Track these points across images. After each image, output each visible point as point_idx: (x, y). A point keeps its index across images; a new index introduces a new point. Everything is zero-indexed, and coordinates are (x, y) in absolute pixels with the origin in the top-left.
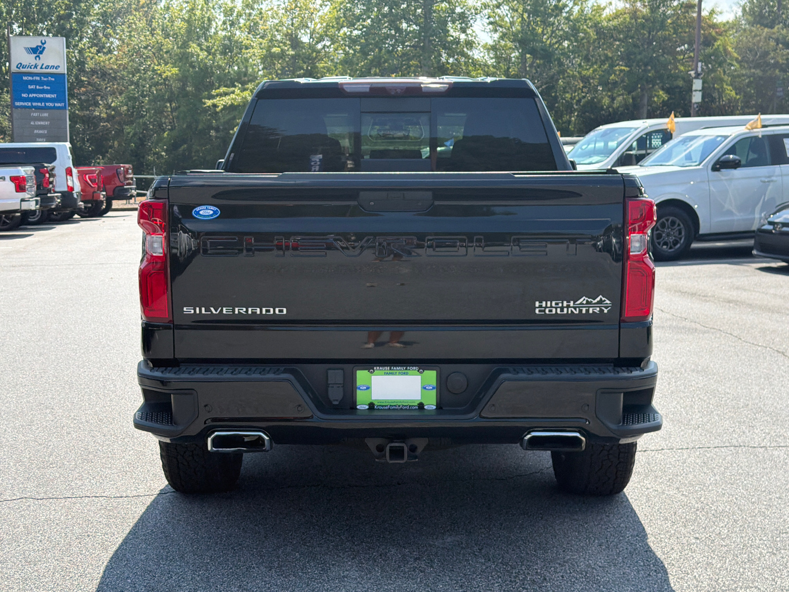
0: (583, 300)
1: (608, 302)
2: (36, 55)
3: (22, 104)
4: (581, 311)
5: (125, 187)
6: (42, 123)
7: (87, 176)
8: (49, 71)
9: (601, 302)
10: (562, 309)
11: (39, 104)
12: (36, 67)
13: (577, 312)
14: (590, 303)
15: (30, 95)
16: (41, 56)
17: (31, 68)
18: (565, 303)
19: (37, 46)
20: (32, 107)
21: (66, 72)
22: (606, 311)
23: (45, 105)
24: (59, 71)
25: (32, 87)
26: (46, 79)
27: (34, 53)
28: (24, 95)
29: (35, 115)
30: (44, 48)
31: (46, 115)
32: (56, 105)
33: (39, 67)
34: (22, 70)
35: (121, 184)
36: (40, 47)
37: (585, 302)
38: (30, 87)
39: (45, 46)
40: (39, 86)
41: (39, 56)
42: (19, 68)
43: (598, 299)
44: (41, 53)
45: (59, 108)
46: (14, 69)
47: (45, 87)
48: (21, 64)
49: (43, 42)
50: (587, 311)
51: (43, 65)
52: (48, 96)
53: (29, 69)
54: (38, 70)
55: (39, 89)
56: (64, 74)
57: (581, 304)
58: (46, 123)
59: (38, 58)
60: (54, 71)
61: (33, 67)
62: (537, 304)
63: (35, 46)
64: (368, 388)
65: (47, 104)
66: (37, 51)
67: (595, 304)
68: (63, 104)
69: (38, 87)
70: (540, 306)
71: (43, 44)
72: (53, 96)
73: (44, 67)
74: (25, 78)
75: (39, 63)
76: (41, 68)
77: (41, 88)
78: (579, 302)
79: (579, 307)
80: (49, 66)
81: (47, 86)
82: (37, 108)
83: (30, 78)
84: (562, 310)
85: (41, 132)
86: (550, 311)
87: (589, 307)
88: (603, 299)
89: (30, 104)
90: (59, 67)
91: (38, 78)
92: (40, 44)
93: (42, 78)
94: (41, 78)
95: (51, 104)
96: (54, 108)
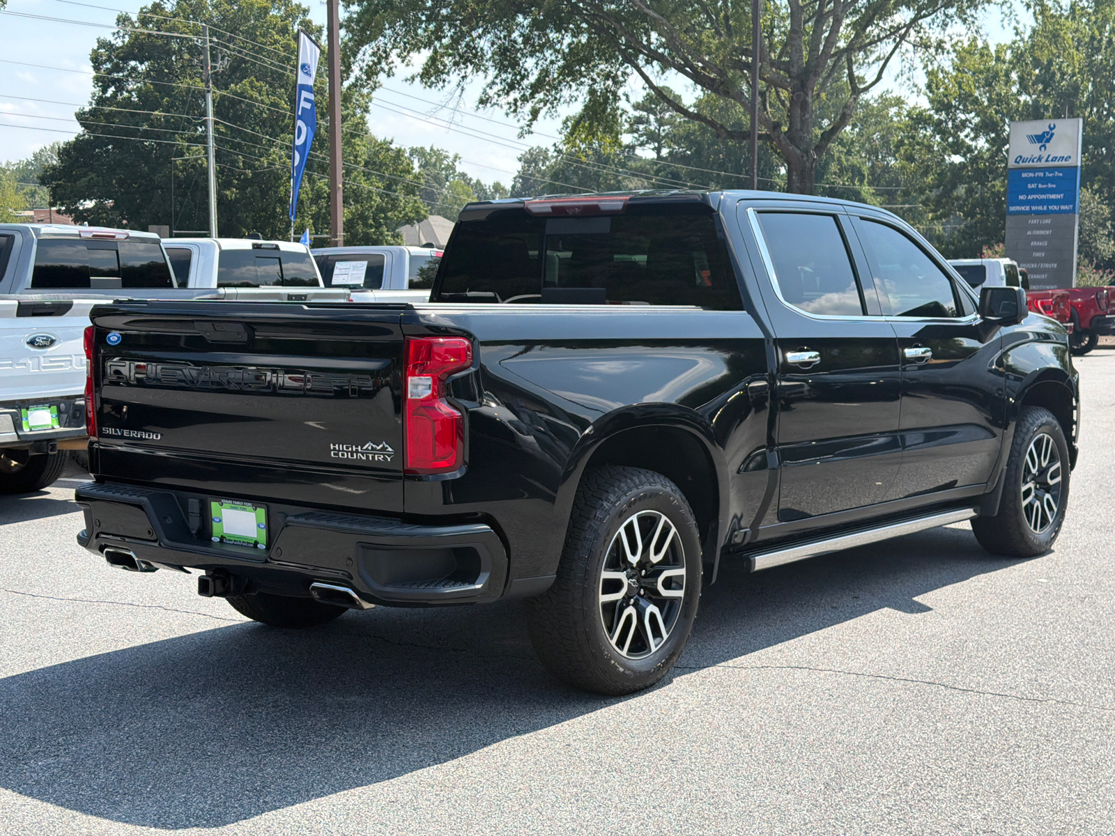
0: (368, 446)
1: (390, 449)
2: (1041, 144)
3: (1018, 208)
4: (367, 457)
5: (1107, 316)
6: (1042, 232)
7: (1039, 302)
8: (1056, 163)
9: (384, 449)
10: (352, 453)
11: (1040, 208)
12: (1040, 159)
13: (364, 458)
14: (375, 450)
15: (1030, 197)
16: (1047, 145)
17: (1033, 161)
18: (354, 448)
19: (1044, 133)
20: (1030, 212)
21: (1079, 164)
22: (389, 460)
23: (1048, 208)
24: (1070, 163)
25: (1033, 186)
26: (1051, 175)
27: (1039, 142)
28: (1021, 197)
29: (1034, 222)
30: (1053, 134)
31: (1048, 221)
32: (1063, 207)
33: (1043, 160)
34: (1022, 165)
35: (1101, 313)
36: (1048, 133)
37: (370, 448)
38: (1030, 186)
39: (1053, 131)
40: (1042, 184)
41: (1044, 146)
42: (1018, 163)
43: (381, 446)
44: (1048, 141)
45: (1065, 212)
46: (1011, 164)
47: (1050, 186)
48: (1021, 157)
49: (1052, 126)
50: (373, 457)
51: (1049, 156)
52: (1053, 196)
53: (1031, 163)
54: (1043, 164)
55: (1042, 189)
56: (1076, 167)
57: (367, 449)
58: (1048, 232)
59: (1043, 149)
60: (1064, 163)
61: (1035, 160)
62: (332, 447)
63: (1040, 133)
64: (220, 521)
65: (1050, 207)
66: (1043, 139)
67: (378, 450)
68: (1071, 206)
69: (1040, 186)
70: (334, 449)
71: (1051, 129)
72: (1058, 196)
73: (1050, 159)
74: (1024, 175)
75: (1045, 154)
76: (1047, 161)
77: (1045, 186)
78: (365, 448)
79: (366, 453)
80: (1056, 158)
81: (1052, 183)
82: (1038, 213)
83: (1031, 175)
84: (352, 456)
85: (1040, 244)
86: (343, 455)
87: (375, 454)
88: (386, 446)
89: (1028, 208)
90: (1070, 157)
91: (1041, 174)
92: (1048, 130)
93: (1047, 173)
94: (1045, 174)
95: (1055, 208)
96: (1060, 212)
